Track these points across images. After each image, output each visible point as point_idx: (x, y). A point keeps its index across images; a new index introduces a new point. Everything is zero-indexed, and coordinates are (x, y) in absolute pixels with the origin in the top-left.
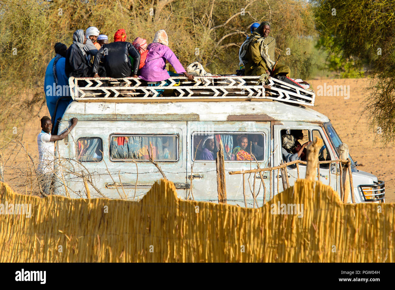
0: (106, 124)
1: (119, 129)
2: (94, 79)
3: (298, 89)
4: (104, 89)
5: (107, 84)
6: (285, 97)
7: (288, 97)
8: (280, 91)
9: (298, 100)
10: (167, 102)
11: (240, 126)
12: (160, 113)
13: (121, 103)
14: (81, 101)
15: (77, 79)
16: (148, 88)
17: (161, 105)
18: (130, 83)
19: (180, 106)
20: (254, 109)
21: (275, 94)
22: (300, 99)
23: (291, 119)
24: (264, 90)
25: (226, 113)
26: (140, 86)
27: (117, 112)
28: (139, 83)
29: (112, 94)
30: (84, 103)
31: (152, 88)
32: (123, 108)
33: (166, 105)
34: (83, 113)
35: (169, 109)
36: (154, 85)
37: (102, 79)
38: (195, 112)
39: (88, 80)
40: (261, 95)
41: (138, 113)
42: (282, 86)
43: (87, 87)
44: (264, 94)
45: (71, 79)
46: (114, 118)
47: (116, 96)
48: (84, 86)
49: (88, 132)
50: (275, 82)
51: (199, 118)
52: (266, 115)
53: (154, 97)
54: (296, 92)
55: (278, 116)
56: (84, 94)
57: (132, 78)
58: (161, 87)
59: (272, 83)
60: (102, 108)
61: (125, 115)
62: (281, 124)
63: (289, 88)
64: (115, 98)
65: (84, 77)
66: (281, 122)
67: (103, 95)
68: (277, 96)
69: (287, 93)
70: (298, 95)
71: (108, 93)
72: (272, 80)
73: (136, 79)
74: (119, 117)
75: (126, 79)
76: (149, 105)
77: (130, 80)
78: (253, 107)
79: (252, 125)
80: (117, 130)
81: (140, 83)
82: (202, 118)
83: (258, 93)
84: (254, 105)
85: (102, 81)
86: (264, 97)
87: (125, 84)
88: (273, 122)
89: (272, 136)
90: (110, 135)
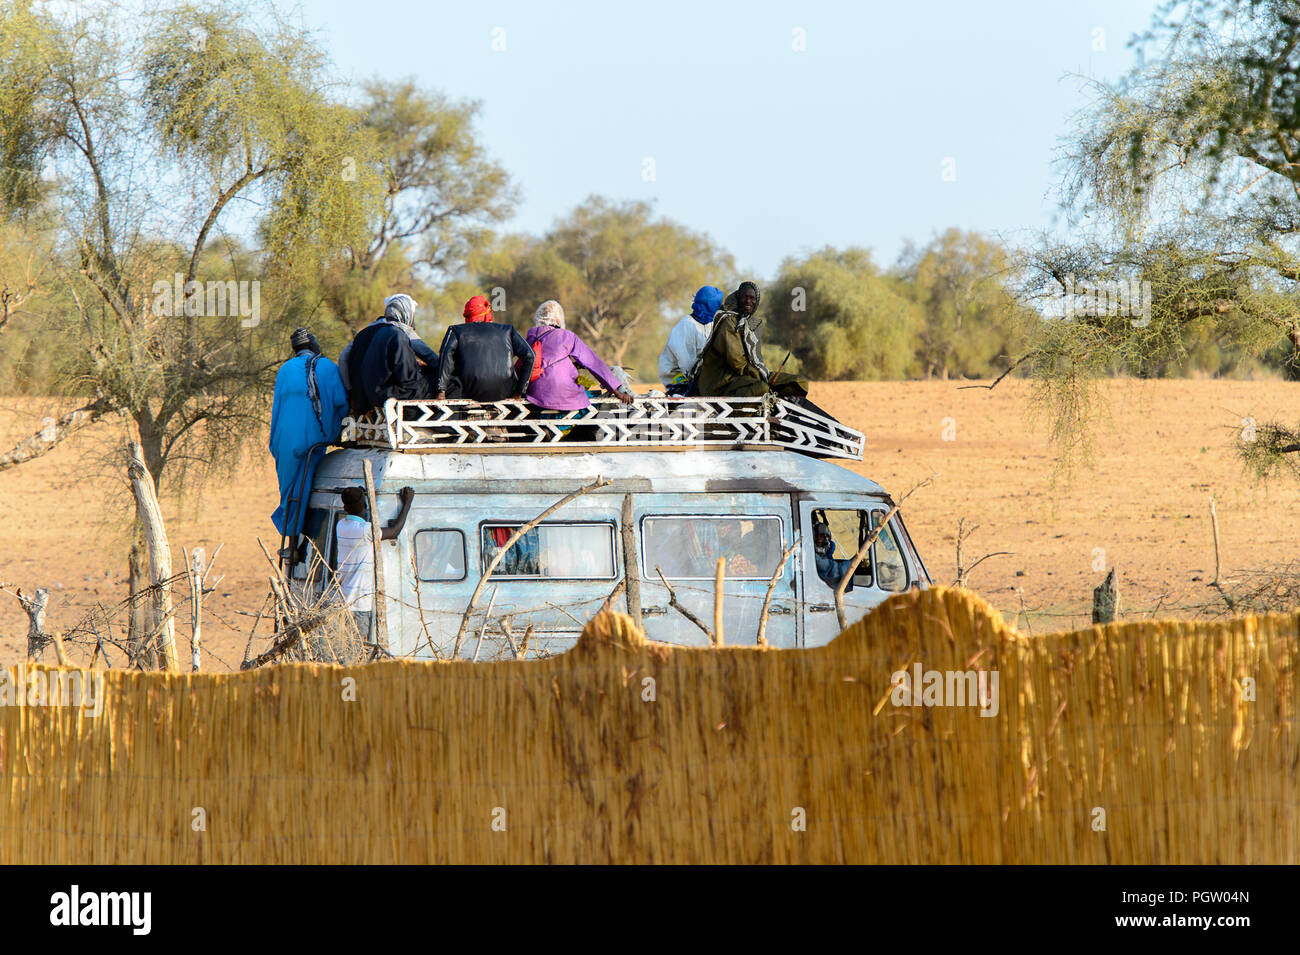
0: (471, 501)
1: (497, 512)
2: (436, 403)
3: (832, 426)
4: (456, 425)
5: (461, 413)
6: (807, 442)
7: (814, 442)
8: (798, 429)
9: (832, 448)
10: (582, 454)
11: (733, 503)
12: (573, 477)
13: (492, 454)
14: (410, 452)
15: (402, 404)
16: (543, 422)
17: (572, 459)
18: (507, 412)
19: (609, 461)
20: (754, 467)
21: (788, 435)
22: (835, 444)
23: (828, 488)
24: (767, 426)
25: (702, 476)
26: (528, 418)
27: (488, 475)
28: (525, 412)
29: (472, 437)
30: (418, 456)
31: (551, 424)
32: (498, 467)
33: (581, 458)
34: (421, 476)
35: (589, 468)
36: (553, 417)
37: (452, 403)
38: (642, 475)
39: (423, 405)
40: (762, 438)
41: (530, 477)
42: (801, 418)
43: (423, 422)
44: (767, 435)
45: (390, 403)
46: (483, 489)
47: (480, 439)
48: (416, 418)
49: (436, 517)
50: (788, 410)
51: (651, 486)
52: (779, 479)
53: (555, 442)
54: (828, 431)
55: (803, 481)
56: (416, 435)
57: (511, 402)
58: (569, 421)
59: (783, 413)
60: (456, 465)
61: (505, 481)
62: (812, 499)
63: (815, 423)
64: (478, 444)
65: (417, 398)
66: (812, 495)
67: (454, 437)
68: (791, 440)
69: (812, 433)
70: (833, 437)
71: (464, 435)
72: (783, 405)
73: (519, 404)
74: (493, 486)
75: (499, 405)
76: (546, 458)
77: (507, 406)
78: (752, 463)
79: (755, 499)
80: (492, 513)
81: (528, 412)
82: (657, 485)
83: (755, 432)
84: (752, 458)
85: (452, 407)
86: (768, 441)
87: (497, 415)
88: (796, 495)
89: (796, 524)
90: (481, 524)
